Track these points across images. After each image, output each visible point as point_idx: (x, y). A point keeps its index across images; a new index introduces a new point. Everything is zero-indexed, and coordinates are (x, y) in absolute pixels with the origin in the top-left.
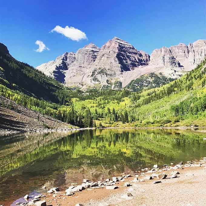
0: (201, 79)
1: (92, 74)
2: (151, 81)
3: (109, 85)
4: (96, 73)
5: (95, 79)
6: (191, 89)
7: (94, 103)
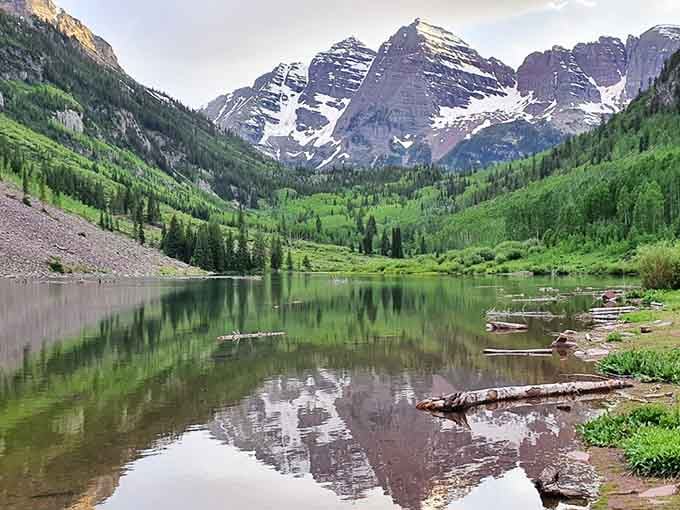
0: (637, 129)
1: (348, 123)
2: (514, 142)
3: (397, 155)
4: (362, 120)
5: (357, 139)
6: (606, 158)
7: (335, 204)
